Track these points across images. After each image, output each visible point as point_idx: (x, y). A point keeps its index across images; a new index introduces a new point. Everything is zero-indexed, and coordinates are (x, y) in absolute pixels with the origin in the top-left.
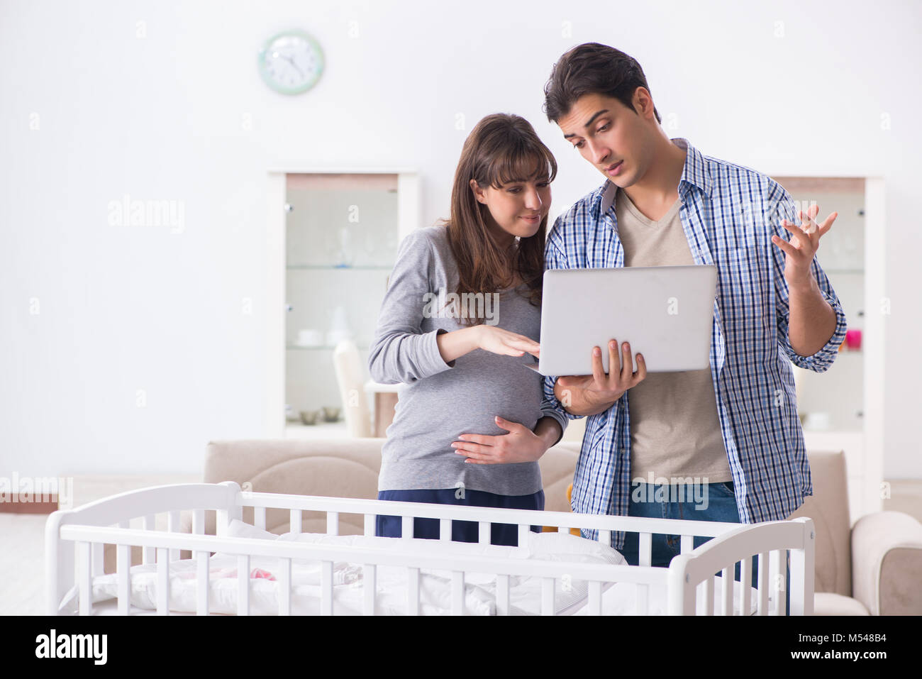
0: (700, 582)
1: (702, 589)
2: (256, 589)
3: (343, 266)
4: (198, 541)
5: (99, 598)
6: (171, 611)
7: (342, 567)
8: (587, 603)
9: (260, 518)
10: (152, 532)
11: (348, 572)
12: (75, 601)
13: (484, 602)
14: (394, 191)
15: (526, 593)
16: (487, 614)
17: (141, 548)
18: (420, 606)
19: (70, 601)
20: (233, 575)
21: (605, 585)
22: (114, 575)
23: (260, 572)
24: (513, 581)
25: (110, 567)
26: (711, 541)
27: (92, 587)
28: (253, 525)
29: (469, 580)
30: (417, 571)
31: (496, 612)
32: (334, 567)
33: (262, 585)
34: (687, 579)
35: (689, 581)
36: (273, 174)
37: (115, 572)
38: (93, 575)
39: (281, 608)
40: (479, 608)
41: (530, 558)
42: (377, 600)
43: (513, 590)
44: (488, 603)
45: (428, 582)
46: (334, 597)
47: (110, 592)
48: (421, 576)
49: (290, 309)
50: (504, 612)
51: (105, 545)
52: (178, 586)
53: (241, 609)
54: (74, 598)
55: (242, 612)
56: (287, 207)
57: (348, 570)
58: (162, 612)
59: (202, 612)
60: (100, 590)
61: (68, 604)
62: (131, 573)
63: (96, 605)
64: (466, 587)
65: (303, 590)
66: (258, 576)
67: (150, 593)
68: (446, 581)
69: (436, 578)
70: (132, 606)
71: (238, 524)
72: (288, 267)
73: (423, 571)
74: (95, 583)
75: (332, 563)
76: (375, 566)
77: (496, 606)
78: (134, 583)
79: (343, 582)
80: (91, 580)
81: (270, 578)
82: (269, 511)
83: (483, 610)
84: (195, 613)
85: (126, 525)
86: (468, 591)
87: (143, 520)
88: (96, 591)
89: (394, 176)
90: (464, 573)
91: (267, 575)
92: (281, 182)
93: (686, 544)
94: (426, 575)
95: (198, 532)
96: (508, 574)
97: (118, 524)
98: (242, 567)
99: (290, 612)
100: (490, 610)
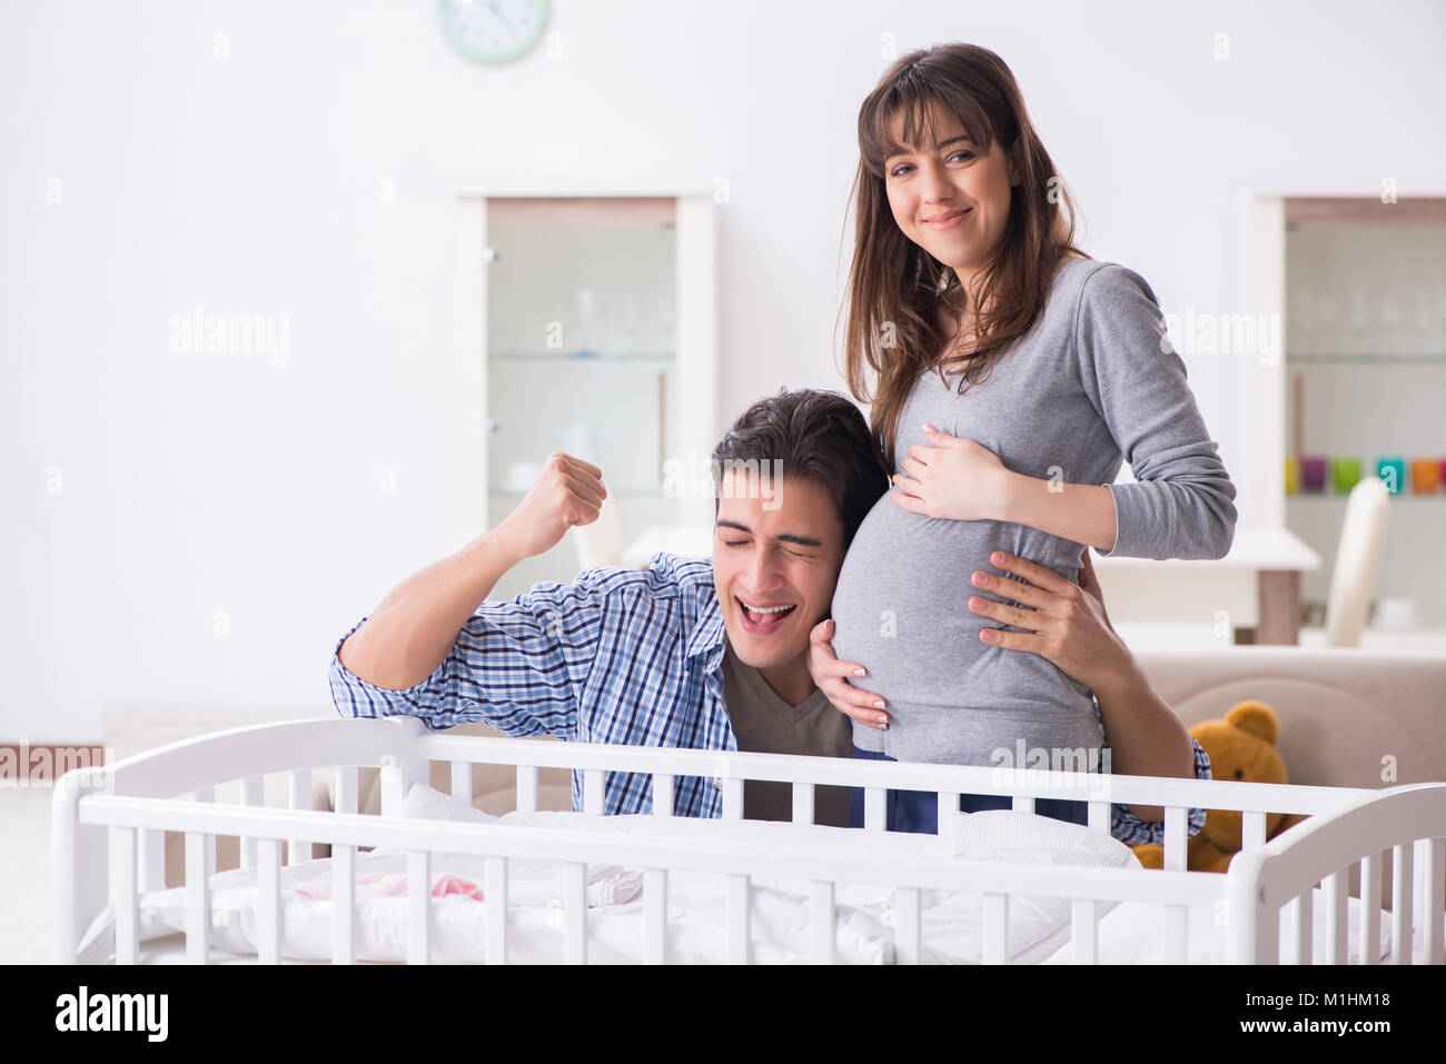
0: (1287, 900)
1: (1290, 913)
2: (441, 917)
3: (585, 355)
4: (343, 826)
5: (151, 931)
6: (285, 958)
7: (609, 872)
8: (1068, 939)
9: (461, 781)
10: (256, 808)
11: (620, 883)
12: (109, 937)
13: (872, 939)
14: (671, 226)
15: (949, 922)
16: (878, 962)
17: (237, 839)
18: (751, 947)
19: (98, 937)
20: (398, 891)
21: (1103, 908)
22: (180, 890)
23: (457, 885)
24: (925, 898)
25: (175, 875)
26: (1305, 822)
27: (138, 912)
28: (449, 793)
29: (843, 898)
30: (744, 880)
31: (895, 956)
32: (590, 877)
33: (455, 909)
34: (1262, 895)
35: (1266, 898)
36: (464, 198)
37: (183, 884)
38: (141, 889)
39: (490, 952)
40: (864, 952)
41: (959, 855)
42: (669, 937)
43: (926, 915)
44: (880, 941)
45: (764, 902)
46: (589, 931)
47: (171, 923)
48: (753, 891)
49: (495, 429)
50: (910, 958)
51: (167, 832)
52: (297, 911)
53: (415, 953)
54: (106, 931)
55: (416, 956)
56: (488, 255)
57: (621, 876)
58: (267, 958)
59: (341, 957)
60: (153, 918)
61: (96, 942)
62: (210, 887)
63: (145, 944)
64: (838, 913)
65: (528, 919)
66: (450, 890)
67: (244, 925)
68: (800, 900)
69: (780, 895)
70: (213, 948)
71: (422, 793)
72: (493, 357)
73: (755, 881)
74: (143, 904)
75: (585, 866)
76: (666, 872)
77: (895, 948)
78: (215, 906)
79: (611, 901)
80: (137, 898)
81: (473, 892)
82: (478, 770)
83: (871, 956)
84: (330, 961)
85: (207, 797)
86: (841, 920)
87: (240, 787)
88: (146, 919)
89: (671, 201)
90: (833, 884)
91: (467, 888)
92: (479, 212)
93: (1253, 830)
94: (760, 889)
95: (346, 810)
96: (917, 886)
97: (191, 795)
98: (415, 876)
99: (506, 957)
100: (884, 955)
